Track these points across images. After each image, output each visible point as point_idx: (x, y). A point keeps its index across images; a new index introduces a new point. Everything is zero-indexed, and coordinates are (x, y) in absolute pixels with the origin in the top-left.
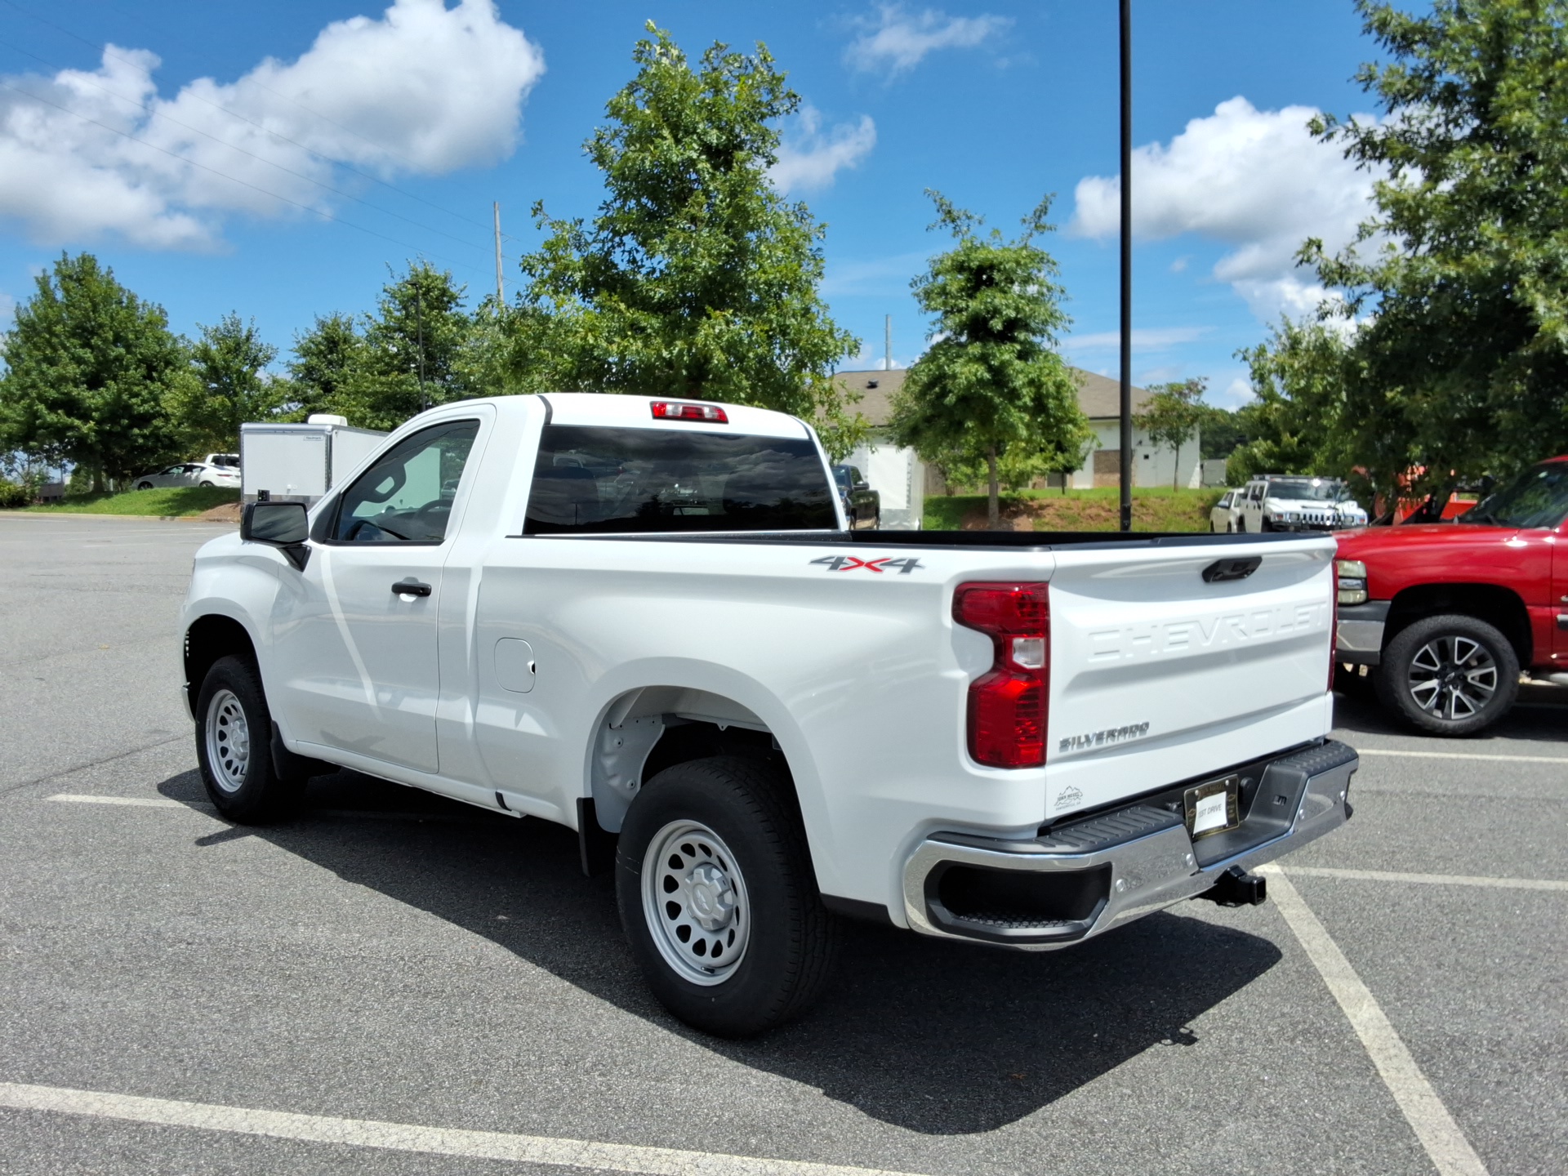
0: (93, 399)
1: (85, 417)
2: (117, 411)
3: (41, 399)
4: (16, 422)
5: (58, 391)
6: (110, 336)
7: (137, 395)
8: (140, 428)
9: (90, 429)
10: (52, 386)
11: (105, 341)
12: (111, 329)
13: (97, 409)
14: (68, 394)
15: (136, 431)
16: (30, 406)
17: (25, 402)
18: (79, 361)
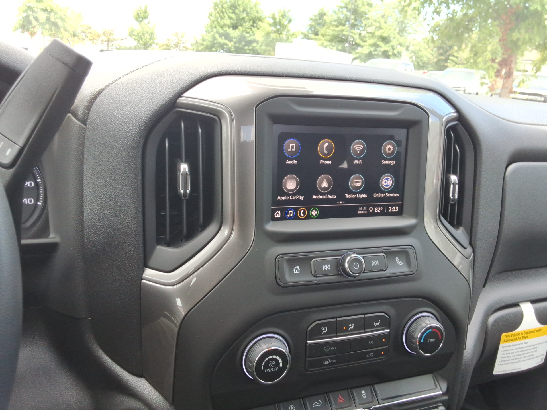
0: (235, 34)
1: (231, 41)
2: (241, 39)
3: (217, 32)
4: (209, 41)
5: (223, 30)
6: (241, 9)
7: (248, 33)
8: (248, 46)
9: (232, 46)
10: (221, 27)
11: (240, 11)
12: (242, 6)
13: (235, 38)
14: (226, 31)
15: (246, 48)
16: (214, 35)
17: (212, 33)
18: (230, 18)
